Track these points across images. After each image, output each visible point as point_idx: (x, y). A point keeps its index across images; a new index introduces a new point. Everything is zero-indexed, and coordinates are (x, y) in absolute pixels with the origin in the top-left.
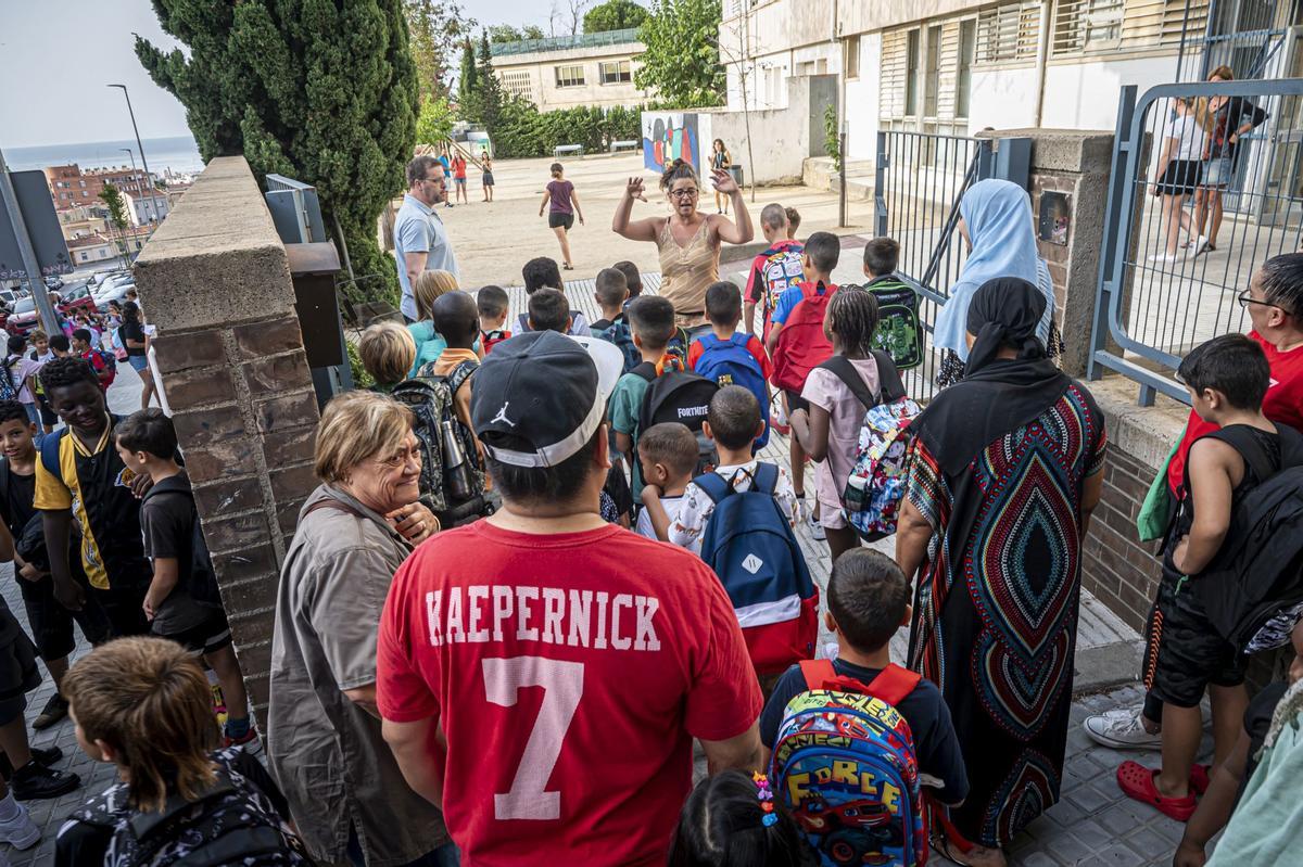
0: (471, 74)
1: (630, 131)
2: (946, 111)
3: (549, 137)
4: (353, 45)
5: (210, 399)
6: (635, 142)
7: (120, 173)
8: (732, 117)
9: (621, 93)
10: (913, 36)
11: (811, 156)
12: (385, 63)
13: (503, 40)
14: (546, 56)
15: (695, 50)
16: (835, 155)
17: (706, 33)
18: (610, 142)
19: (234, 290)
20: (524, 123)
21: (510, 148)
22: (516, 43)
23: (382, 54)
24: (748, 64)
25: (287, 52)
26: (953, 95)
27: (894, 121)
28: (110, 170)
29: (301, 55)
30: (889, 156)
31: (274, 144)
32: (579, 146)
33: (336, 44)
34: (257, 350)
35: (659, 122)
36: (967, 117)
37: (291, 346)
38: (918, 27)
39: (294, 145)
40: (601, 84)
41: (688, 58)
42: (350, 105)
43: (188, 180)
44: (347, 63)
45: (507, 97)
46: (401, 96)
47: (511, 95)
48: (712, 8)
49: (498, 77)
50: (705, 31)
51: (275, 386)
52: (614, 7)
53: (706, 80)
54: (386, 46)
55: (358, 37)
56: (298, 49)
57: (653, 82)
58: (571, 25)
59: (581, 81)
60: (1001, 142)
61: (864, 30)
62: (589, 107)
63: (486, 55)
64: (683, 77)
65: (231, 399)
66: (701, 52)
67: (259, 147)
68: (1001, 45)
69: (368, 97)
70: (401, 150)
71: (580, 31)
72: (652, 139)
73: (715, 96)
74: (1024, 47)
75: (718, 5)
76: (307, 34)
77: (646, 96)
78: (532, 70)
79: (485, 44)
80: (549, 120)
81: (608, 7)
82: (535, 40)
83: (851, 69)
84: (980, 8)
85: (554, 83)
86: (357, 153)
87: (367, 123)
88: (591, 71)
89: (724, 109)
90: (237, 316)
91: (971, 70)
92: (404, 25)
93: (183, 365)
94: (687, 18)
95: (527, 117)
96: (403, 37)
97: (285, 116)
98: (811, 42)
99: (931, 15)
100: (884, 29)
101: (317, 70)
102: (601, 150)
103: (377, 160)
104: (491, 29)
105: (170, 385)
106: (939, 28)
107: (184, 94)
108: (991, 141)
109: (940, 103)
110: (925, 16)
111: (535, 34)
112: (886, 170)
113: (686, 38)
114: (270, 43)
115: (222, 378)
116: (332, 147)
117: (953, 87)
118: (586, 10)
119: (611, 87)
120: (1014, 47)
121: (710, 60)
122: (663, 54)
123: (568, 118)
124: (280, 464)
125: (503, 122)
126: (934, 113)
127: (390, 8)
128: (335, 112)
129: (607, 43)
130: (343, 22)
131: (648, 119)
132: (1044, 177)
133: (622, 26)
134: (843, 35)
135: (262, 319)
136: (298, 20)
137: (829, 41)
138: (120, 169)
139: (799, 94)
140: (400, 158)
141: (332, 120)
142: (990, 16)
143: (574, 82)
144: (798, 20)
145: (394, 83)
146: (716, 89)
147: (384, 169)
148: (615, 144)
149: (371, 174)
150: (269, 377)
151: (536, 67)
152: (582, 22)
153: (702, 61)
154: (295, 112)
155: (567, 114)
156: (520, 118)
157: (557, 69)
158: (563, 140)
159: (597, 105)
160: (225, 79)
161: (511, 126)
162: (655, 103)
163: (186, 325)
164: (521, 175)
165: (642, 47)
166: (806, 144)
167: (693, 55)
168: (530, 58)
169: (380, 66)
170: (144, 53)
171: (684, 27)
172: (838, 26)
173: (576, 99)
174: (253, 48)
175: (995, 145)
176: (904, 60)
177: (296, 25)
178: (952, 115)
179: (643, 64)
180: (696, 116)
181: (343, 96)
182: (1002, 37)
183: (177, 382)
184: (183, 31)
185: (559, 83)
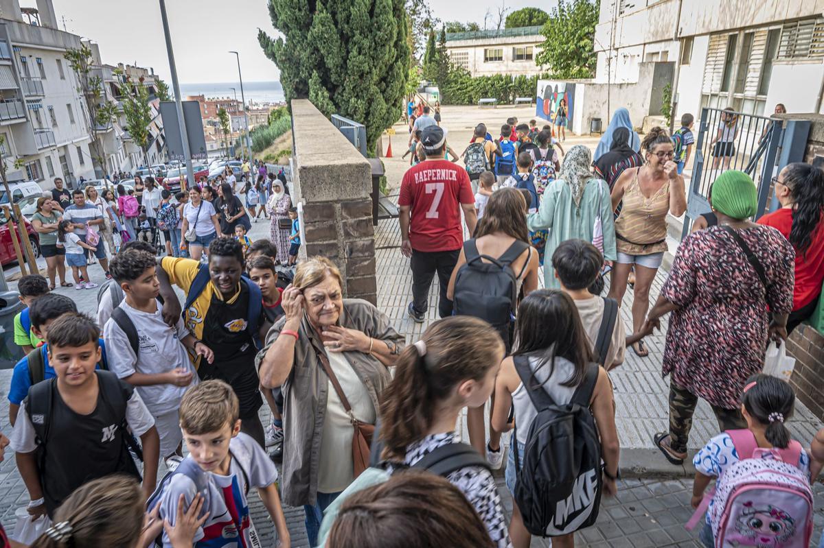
0: (432, 50)
1: (528, 91)
2: (751, 90)
3: (477, 93)
4: (376, 39)
5: (325, 238)
6: (531, 99)
7: (225, 101)
8: (598, 87)
9: (525, 67)
10: (733, 39)
11: (650, 115)
12: (393, 49)
13: (453, 31)
14: (480, 42)
15: (578, 42)
16: (668, 116)
17: (587, 31)
18: (514, 98)
19: (344, 183)
20: (462, 83)
21: (451, 99)
22: (461, 33)
23: (392, 44)
24: (614, 53)
25: (339, 41)
26: (758, 79)
27: (712, 95)
28: (221, 99)
29: (347, 42)
30: (709, 124)
31: (326, 94)
32: (494, 100)
33: (367, 37)
34: (350, 215)
35: (549, 87)
36: (766, 95)
37: (367, 214)
38: (737, 32)
39: (336, 95)
40: (513, 61)
41: (573, 47)
42: (370, 73)
43: (261, 107)
44: (372, 49)
45: (453, 67)
46: (399, 69)
47: (456, 66)
48: (592, 15)
49: (449, 54)
50: (586, 29)
51: (356, 234)
52: (527, 11)
53: (581, 60)
54: (395, 39)
55: (380, 34)
56: (345, 39)
57: (548, 61)
58: (498, 23)
59: (500, 59)
60: (789, 122)
61: (697, 33)
62: (504, 75)
63: (443, 40)
64: (568, 59)
65: (335, 239)
66: (582, 43)
67: (317, 95)
68: (798, 47)
69: (381, 69)
70: (396, 101)
71: (503, 27)
72: (542, 98)
73: (587, 72)
74: (815, 50)
75: (596, 13)
76: (352, 31)
77: (541, 70)
78: (471, 51)
79: (443, 33)
80: (478, 82)
81: (523, 11)
82: (474, 32)
83: (685, 59)
84: (785, 22)
85: (483, 58)
86: (370, 101)
87: (378, 84)
88: (507, 52)
89: (593, 81)
90: (343, 197)
91: (773, 63)
92: (405, 26)
93: (316, 220)
94: (575, 21)
95: (464, 79)
96: (404, 34)
97: (333, 77)
98: (658, 39)
99: (748, 24)
100: (712, 33)
101: (355, 52)
102: (508, 103)
103: (381, 106)
104: (447, 24)
105: (307, 229)
106: (753, 33)
107: (280, 64)
108: (782, 121)
109: (747, 84)
110: (743, 25)
111: (474, 28)
112: (706, 132)
113: (573, 34)
114: (331, 36)
115: (332, 228)
116: (357, 97)
117: (758, 74)
118: (508, 13)
119: (519, 63)
120: (807, 49)
121: (587, 49)
122: (556, 43)
123: (489, 82)
124: (353, 275)
125: (449, 82)
126: (742, 91)
127: (399, 17)
128: (361, 77)
129: (519, 35)
130: (373, 25)
131: (542, 85)
132: (817, 147)
133: (530, 24)
134: (682, 35)
135: (355, 199)
136: (348, 23)
137: (672, 39)
138: (225, 99)
139: (646, 73)
140: (394, 105)
141: (360, 81)
142: (791, 27)
143: (496, 59)
144: (651, 25)
145: (396, 61)
146: (589, 67)
147: (384, 111)
148: (518, 99)
149: (377, 114)
150: (354, 230)
151: (473, 49)
152: (504, 20)
153: (582, 49)
154: (339, 76)
155: (489, 79)
156: (460, 80)
157: (486, 50)
158: (485, 95)
159: (509, 74)
160: (304, 55)
161: (453, 85)
162: (547, 74)
163: (319, 200)
164: (457, 116)
165: (543, 38)
166: (647, 106)
167: (576, 45)
168: (470, 42)
169: (390, 51)
170: (262, 39)
171: (572, 27)
172: (679, 30)
173: (496, 70)
174: (321, 39)
175: (785, 124)
176: (724, 54)
177: (346, 26)
178: (755, 93)
179: (542, 49)
180: (575, 84)
181: (368, 67)
182: (799, 42)
183: (311, 228)
184: (285, 28)
185: (486, 59)
